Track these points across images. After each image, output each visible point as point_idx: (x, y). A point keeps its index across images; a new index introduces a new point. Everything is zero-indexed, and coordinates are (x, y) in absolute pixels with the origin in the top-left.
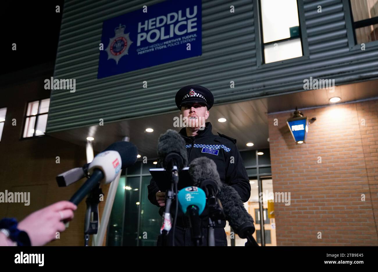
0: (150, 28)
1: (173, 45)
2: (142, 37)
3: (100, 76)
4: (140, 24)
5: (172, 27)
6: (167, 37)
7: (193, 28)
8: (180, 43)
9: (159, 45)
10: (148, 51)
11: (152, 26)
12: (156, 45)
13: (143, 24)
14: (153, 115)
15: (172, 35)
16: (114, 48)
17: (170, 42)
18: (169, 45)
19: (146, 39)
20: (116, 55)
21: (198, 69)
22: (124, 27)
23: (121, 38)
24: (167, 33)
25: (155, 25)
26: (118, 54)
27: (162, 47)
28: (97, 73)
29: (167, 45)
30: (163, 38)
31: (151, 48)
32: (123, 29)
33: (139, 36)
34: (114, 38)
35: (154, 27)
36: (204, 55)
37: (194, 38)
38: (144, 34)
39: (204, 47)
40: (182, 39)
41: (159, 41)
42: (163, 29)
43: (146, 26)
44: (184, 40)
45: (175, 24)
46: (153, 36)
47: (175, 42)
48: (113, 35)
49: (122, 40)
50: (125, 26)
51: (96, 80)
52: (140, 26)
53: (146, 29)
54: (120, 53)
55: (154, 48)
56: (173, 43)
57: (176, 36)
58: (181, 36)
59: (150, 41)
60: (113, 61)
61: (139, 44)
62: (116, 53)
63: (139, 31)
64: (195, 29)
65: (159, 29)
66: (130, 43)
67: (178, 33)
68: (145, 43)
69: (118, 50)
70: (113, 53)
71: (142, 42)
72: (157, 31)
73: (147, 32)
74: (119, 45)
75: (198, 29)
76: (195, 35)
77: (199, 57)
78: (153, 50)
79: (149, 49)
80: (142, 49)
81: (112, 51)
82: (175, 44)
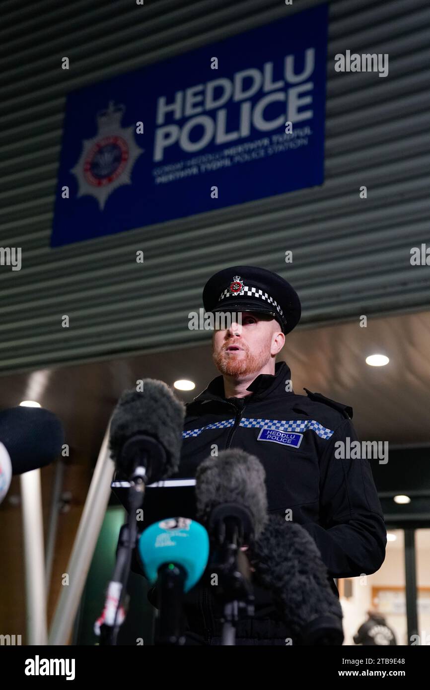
0: (189, 111)
1: (247, 157)
2: (167, 136)
3: (56, 241)
4: (162, 101)
5: (246, 108)
6: (233, 136)
7: (301, 110)
8: (266, 152)
9: (210, 157)
10: (182, 174)
11: (195, 105)
12: (204, 159)
13: (170, 101)
14: (193, 344)
15: (245, 131)
16: (93, 166)
17: (240, 149)
18: (237, 159)
19: (177, 144)
20: (99, 184)
21: (314, 221)
22: (119, 110)
23: (112, 141)
24: (233, 124)
25: (202, 103)
26: (104, 181)
27: (219, 164)
28: (48, 233)
29: (231, 158)
30: (222, 138)
31: (190, 167)
32: (118, 116)
33: (160, 133)
34: (96, 140)
35: (199, 110)
36: (328, 183)
37: (303, 138)
38: (173, 129)
39: (329, 163)
40: (271, 143)
41: (213, 148)
42: (222, 115)
43: (177, 107)
44: (278, 143)
45: (254, 100)
46: (197, 134)
47: (253, 150)
48: (93, 132)
49: (114, 146)
50: (122, 106)
51: (46, 250)
52: (162, 108)
53: (178, 115)
54: (110, 180)
55: (199, 167)
56: (249, 152)
57: (255, 134)
58: (269, 134)
59: (188, 146)
60: (91, 200)
61: (158, 156)
62: (100, 179)
63: (160, 119)
64: (308, 115)
65: (212, 114)
66: (135, 152)
67: (263, 125)
68: (174, 153)
69: (104, 172)
70: (92, 179)
71: (167, 150)
72: (206, 121)
73: (181, 123)
74: (107, 157)
75: (315, 114)
76: (307, 131)
77: (316, 189)
78: (195, 171)
79: (184, 168)
80: (167, 168)
81: (89, 174)
82: (254, 155)
